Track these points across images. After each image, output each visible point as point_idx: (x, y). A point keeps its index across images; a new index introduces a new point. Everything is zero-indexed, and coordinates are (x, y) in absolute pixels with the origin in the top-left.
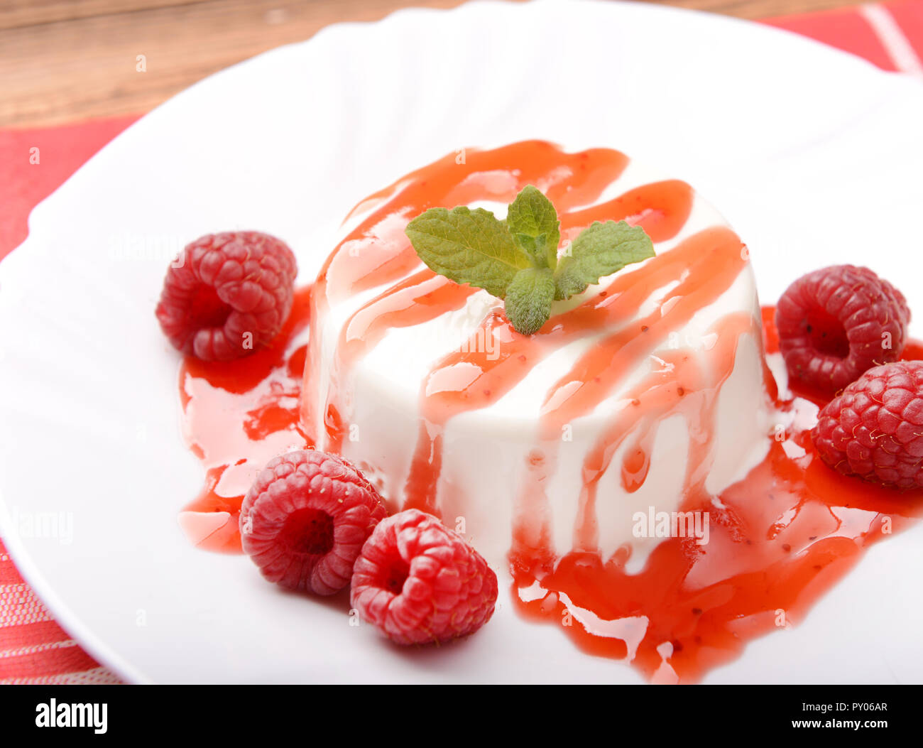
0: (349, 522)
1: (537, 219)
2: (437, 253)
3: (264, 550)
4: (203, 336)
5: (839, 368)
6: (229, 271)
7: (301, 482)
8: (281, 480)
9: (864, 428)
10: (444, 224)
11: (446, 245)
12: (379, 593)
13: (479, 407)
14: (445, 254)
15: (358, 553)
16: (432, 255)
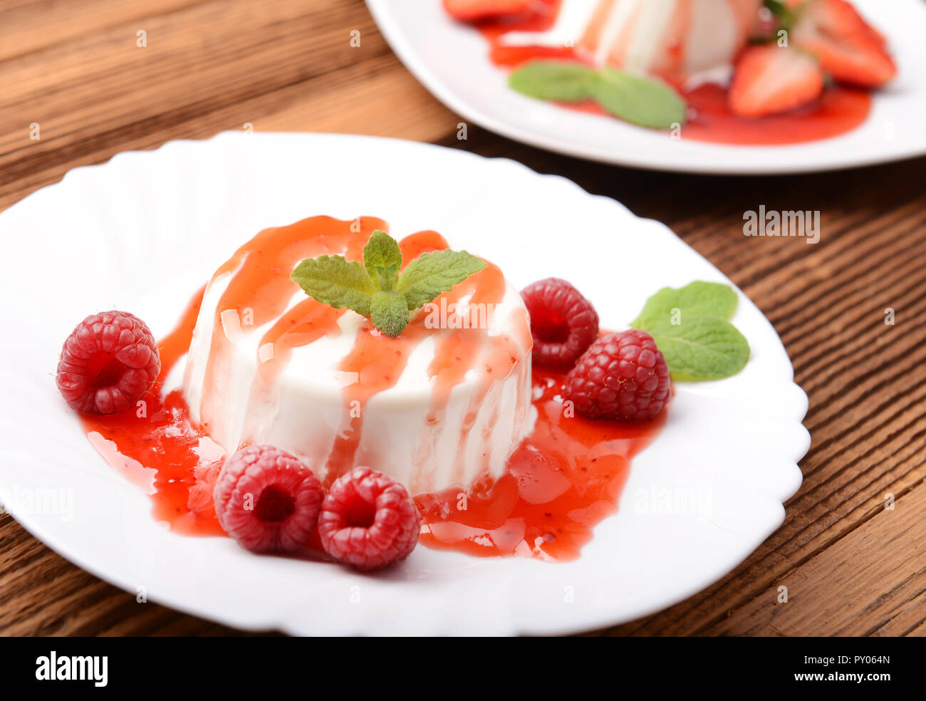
0: (308, 488)
1: (384, 254)
2: (318, 289)
3: (245, 522)
4: (102, 395)
5: (564, 349)
6: (125, 337)
7: (271, 464)
8: (253, 465)
9: (609, 378)
10: (316, 269)
11: (322, 284)
12: (351, 531)
13: (382, 390)
14: (324, 289)
15: (321, 510)
16: (315, 292)
